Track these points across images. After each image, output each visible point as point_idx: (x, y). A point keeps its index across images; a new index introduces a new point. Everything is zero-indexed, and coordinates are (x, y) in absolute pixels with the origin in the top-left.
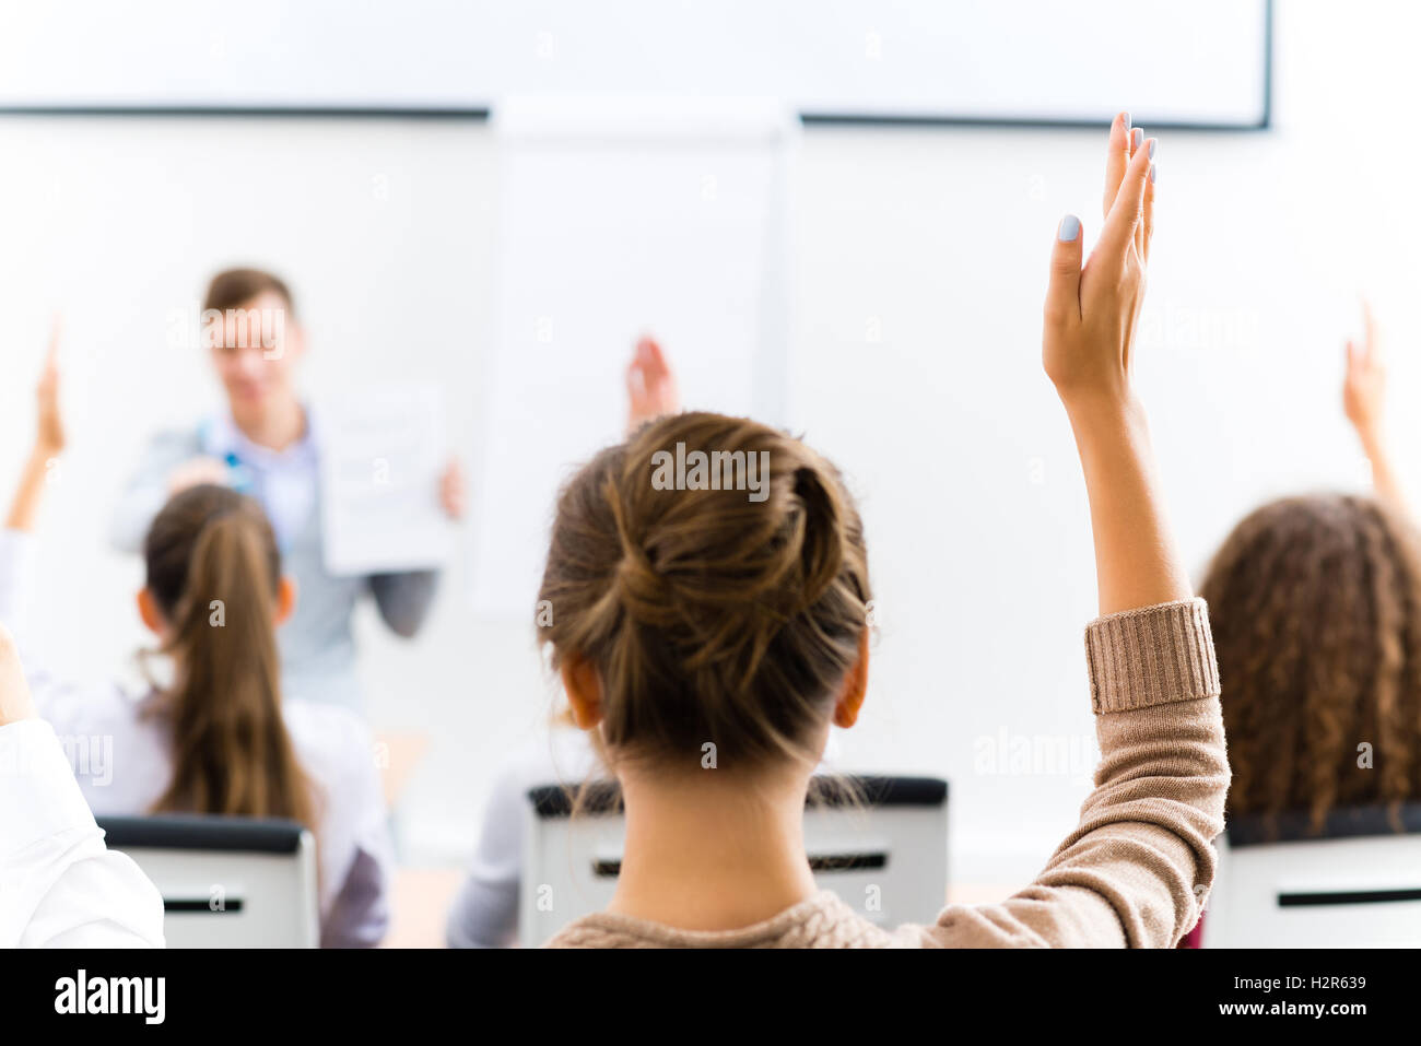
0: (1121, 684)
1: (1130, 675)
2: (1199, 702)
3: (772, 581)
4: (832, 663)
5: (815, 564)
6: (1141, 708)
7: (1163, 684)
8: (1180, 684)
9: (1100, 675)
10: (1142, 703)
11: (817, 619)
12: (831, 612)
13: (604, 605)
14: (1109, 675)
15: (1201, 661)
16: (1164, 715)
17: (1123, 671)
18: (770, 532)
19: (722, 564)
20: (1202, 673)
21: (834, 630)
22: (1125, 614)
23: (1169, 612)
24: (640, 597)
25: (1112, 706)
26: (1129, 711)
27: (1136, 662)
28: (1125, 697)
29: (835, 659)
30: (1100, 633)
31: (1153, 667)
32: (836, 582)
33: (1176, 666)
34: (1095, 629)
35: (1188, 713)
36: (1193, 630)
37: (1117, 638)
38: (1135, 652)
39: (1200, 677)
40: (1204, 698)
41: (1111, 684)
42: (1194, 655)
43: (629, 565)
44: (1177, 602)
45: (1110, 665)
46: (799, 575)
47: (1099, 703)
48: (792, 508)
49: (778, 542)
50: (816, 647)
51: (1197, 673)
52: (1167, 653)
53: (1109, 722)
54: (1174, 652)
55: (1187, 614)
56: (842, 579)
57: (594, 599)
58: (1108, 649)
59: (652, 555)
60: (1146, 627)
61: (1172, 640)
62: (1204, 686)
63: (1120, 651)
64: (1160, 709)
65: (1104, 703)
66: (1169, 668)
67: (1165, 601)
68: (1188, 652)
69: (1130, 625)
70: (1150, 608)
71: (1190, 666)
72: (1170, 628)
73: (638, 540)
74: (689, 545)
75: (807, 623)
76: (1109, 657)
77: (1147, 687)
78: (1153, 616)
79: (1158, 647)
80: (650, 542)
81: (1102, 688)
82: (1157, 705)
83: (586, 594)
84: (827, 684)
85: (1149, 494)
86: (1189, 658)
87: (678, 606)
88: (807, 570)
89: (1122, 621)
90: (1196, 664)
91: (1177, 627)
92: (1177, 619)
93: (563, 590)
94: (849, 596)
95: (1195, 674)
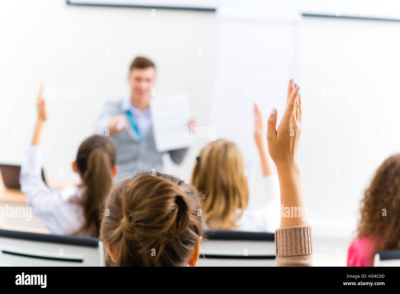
0: (284, 248)
1: (287, 246)
2: (307, 256)
3: (166, 230)
4: (185, 252)
5: (180, 224)
6: (289, 256)
7: (296, 250)
8: (301, 250)
9: (278, 245)
10: (290, 255)
11: (180, 239)
12: (186, 237)
13: (117, 231)
14: (281, 245)
15: (308, 244)
16: (296, 259)
17: (285, 245)
18: (165, 215)
19: (150, 225)
20: (309, 247)
21: (186, 243)
22: (287, 228)
23: (300, 229)
24: (127, 231)
25: (281, 255)
26: (286, 257)
27: (289, 243)
28: (285, 252)
29: (186, 251)
30: (279, 233)
31: (294, 245)
32: (187, 228)
33: (301, 244)
34: (278, 231)
35: (303, 259)
36: (307, 234)
37: (284, 235)
38: (289, 240)
39: (308, 248)
40: (308, 255)
41: (281, 248)
42: (307, 242)
43: (124, 220)
44: (303, 226)
45: (281, 242)
46: (175, 228)
47: (277, 253)
48: (173, 208)
49: (168, 218)
50: (180, 248)
51: (307, 247)
52: (298, 241)
53: (280, 259)
54: (301, 240)
55: (306, 230)
56: (190, 227)
57: (115, 228)
58: (281, 238)
59: (130, 219)
60: (293, 233)
61: (300, 237)
62: (309, 251)
63: (285, 239)
64: (295, 257)
65: (279, 253)
66: (299, 245)
67: (300, 225)
68: (305, 241)
69: (288, 231)
70: (295, 227)
71: (305, 245)
72: (300, 233)
73: (128, 214)
74: (140, 218)
75: (177, 240)
76: (281, 240)
77: (291, 250)
78: (295, 229)
79: (296, 239)
80: (130, 215)
81: (279, 249)
82: (294, 256)
83: (114, 225)
84: (182, 259)
85: (297, 193)
86: (305, 243)
87: (136, 235)
88: (177, 226)
89: (286, 230)
90: (307, 245)
91: (302, 233)
92: (302, 231)
93: (108, 223)
94: (192, 232)
95: (306, 247)
